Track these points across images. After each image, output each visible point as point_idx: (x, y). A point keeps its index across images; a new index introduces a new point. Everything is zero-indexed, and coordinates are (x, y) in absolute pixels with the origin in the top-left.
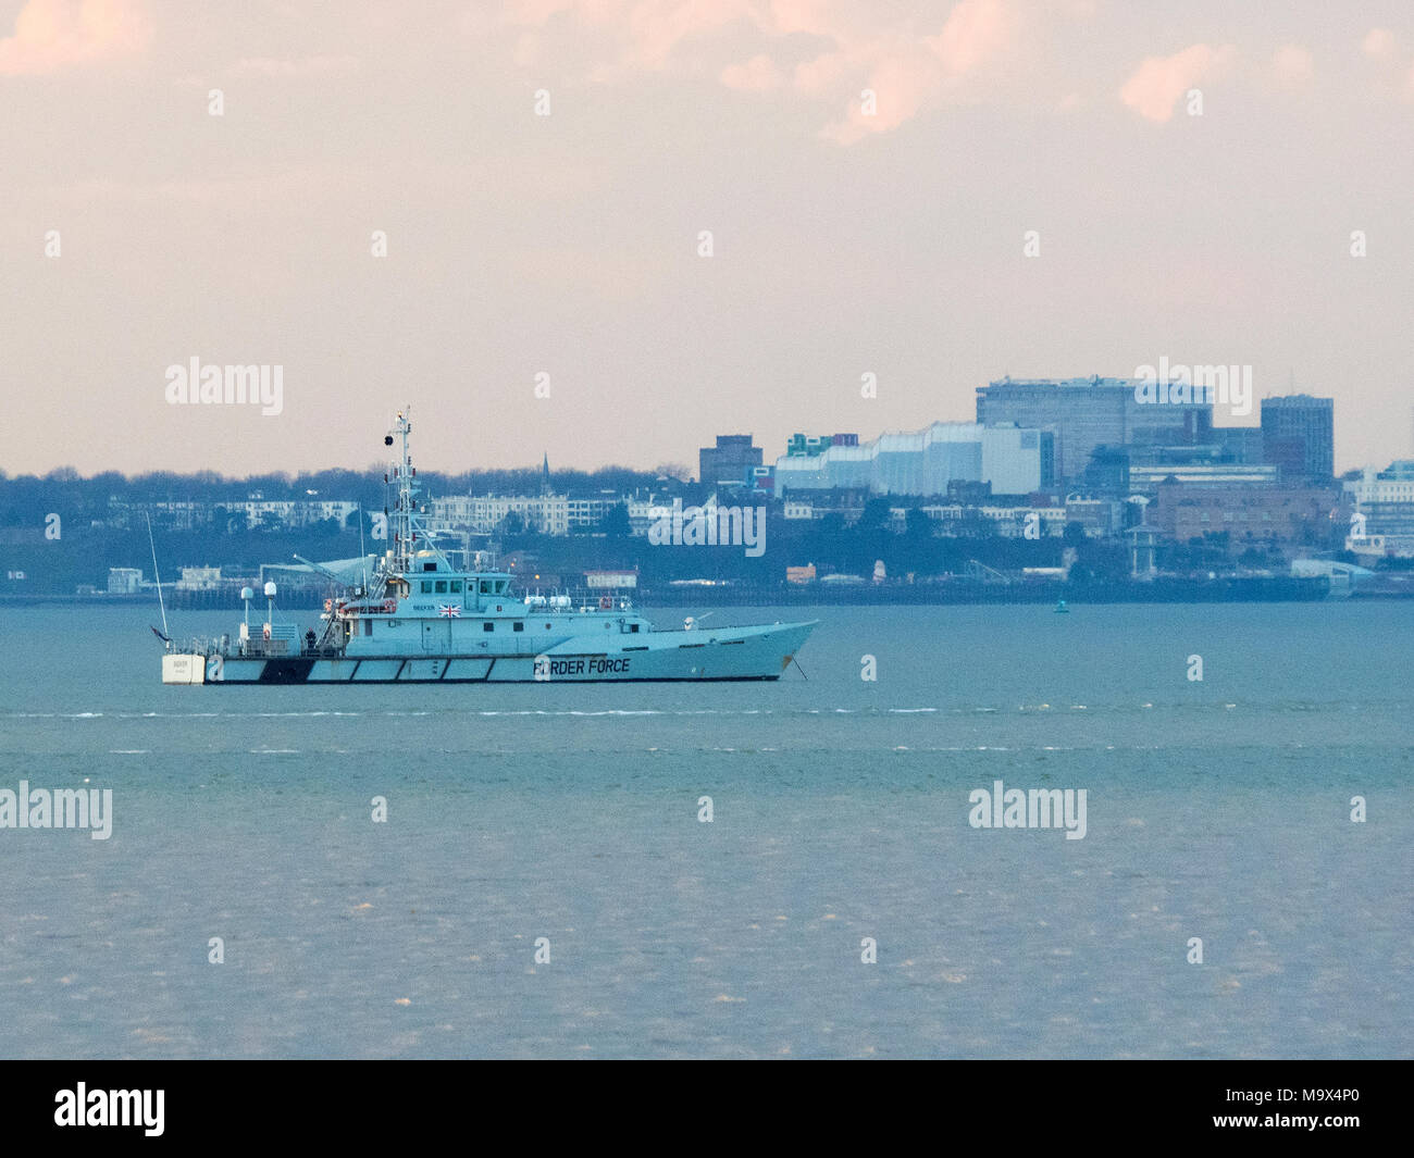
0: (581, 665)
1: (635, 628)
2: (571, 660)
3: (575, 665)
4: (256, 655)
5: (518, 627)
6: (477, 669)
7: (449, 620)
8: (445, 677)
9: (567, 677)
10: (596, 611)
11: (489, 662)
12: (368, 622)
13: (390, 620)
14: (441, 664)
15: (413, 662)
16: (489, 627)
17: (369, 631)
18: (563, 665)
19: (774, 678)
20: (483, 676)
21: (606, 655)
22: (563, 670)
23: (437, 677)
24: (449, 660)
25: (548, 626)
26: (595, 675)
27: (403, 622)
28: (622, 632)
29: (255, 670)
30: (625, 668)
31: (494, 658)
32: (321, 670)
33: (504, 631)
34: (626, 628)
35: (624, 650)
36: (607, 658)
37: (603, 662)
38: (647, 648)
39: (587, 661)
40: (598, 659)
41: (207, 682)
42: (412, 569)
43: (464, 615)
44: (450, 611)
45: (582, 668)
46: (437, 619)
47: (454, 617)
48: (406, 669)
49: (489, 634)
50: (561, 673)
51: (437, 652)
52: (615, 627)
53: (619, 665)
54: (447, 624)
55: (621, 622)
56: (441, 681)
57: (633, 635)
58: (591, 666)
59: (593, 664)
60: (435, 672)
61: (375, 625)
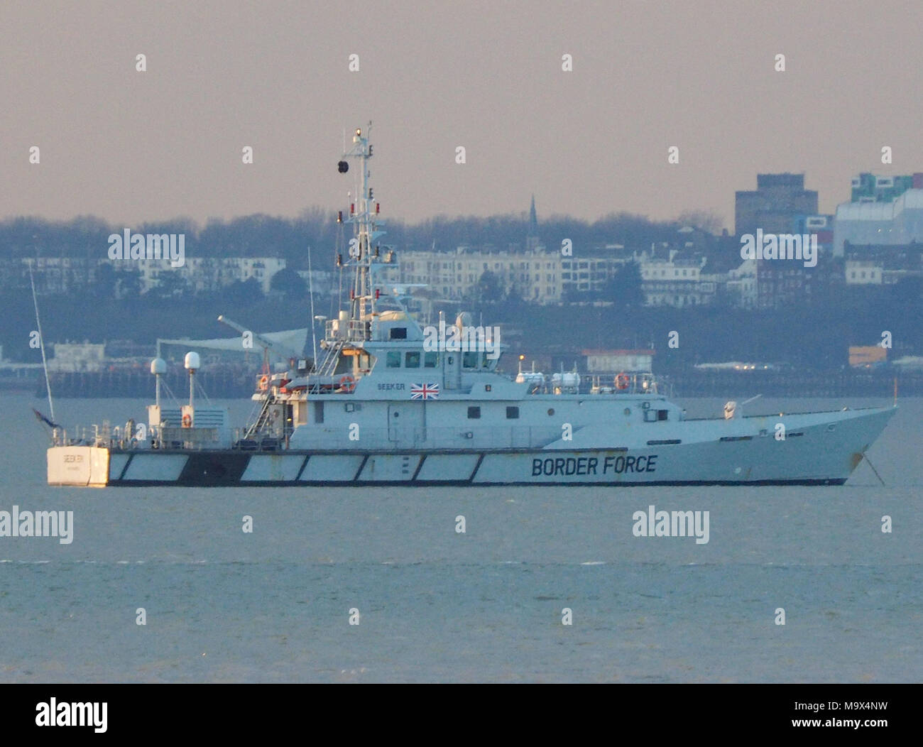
0: (593, 463)
1: (662, 415)
2: (583, 456)
3: (586, 463)
4: (173, 448)
5: (512, 413)
6: (460, 468)
7: (423, 402)
8: (419, 478)
9: (575, 478)
10: (612, 392)
11: (476, 458)
12: (319, 405)
13: (347, 403)
14: (414, 461)
15: (378, 459)
16: (474, 413)
17: (320, 418)
18: (571, 463)
19: (839, 482)
20: (466, 476)
21: (625, 450)
22: (570, 471)
23: (408, 477)
24: (425, 455)
25: (551, 412)
26: (611, 476)
27: (364, 405)
28: (646, 420)
29: (172, 467)
30: (651, 467)
31: (482, 454)
32: (259, 467)
33: (493, 417)
34: (652, 415)
35: (649, 443)
36: (626, 455)
37: (623, 460)
38: (678, 442)
39: (601, 457)
40: (617, 455)
41: (111, 483)
42: (374, 336)
43: (442, 397)
44: (425, 391)
45: (594, 466)
46: (410, 401)
47: (430, 400)
48: (367, 469)
49: (474, 422)
50: (567, 473)
51: (408, 444)
52: (637, 413)
53: (643, 464)
54: (420, 406)
55: (645, 407)
56: (414, 483)
57: (662, 423)
58: (606, 466)
59: (609, 462)
60: (405, 472)
61: (327, 409)
